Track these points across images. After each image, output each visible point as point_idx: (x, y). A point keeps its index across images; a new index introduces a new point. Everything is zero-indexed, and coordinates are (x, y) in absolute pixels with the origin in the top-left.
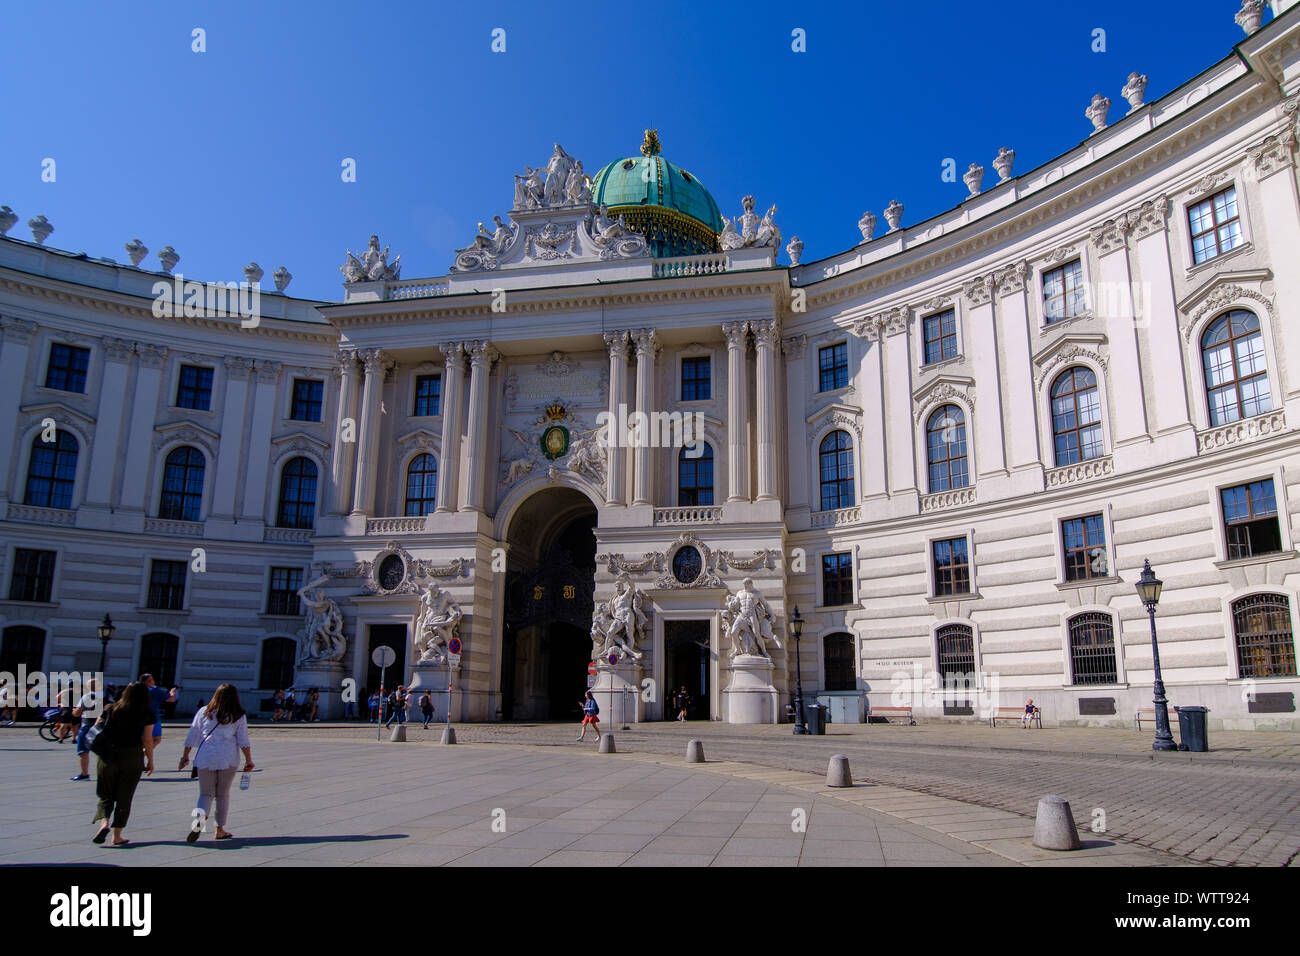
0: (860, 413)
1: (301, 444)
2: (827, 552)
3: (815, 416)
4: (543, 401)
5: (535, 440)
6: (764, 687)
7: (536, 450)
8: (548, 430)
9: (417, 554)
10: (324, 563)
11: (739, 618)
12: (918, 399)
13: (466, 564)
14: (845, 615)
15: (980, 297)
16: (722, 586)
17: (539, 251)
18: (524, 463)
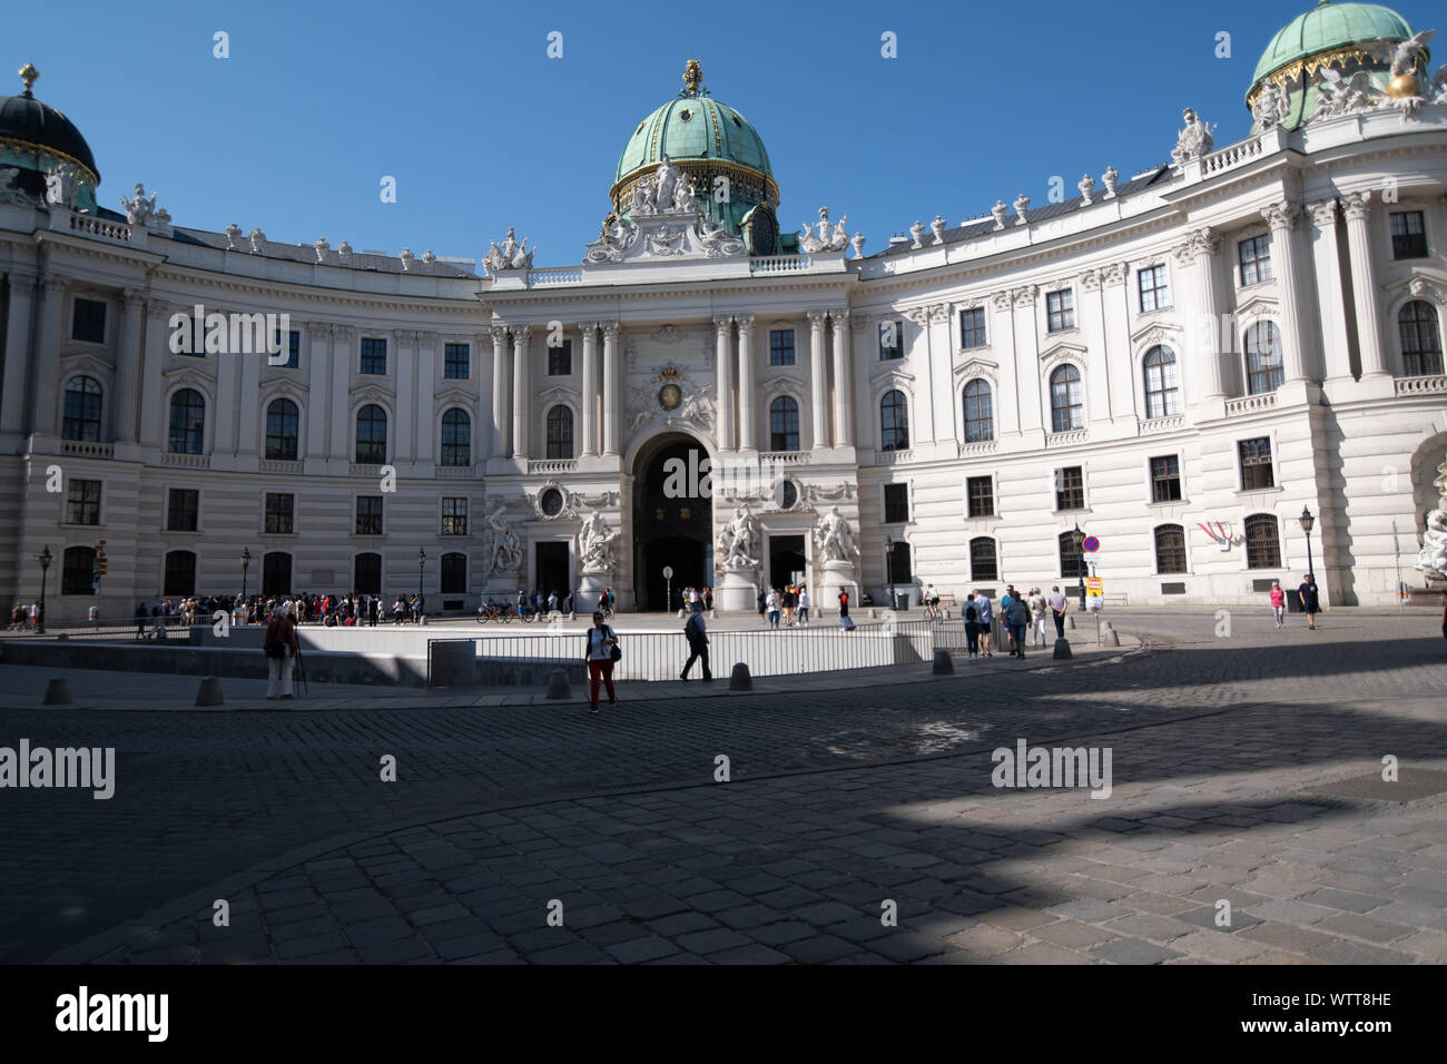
0: (913, 379)
1: (456, 398)
2: (888, 483)
3: (878, 379)
4: (658, 364)
5: (653, 395)
6: (848, 582)
7: (655, 403)
8: (663, 388)
9: (573, 488)
10: (495, 496)
11: (829, 535)
12: (957, 373)
13: (613, 496)
14: (903, 530)
15: (1003, 305)
16: (813, 511)
17: (657, 248)
18: (647, 415)
